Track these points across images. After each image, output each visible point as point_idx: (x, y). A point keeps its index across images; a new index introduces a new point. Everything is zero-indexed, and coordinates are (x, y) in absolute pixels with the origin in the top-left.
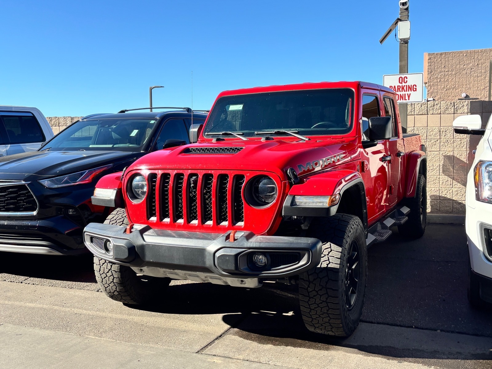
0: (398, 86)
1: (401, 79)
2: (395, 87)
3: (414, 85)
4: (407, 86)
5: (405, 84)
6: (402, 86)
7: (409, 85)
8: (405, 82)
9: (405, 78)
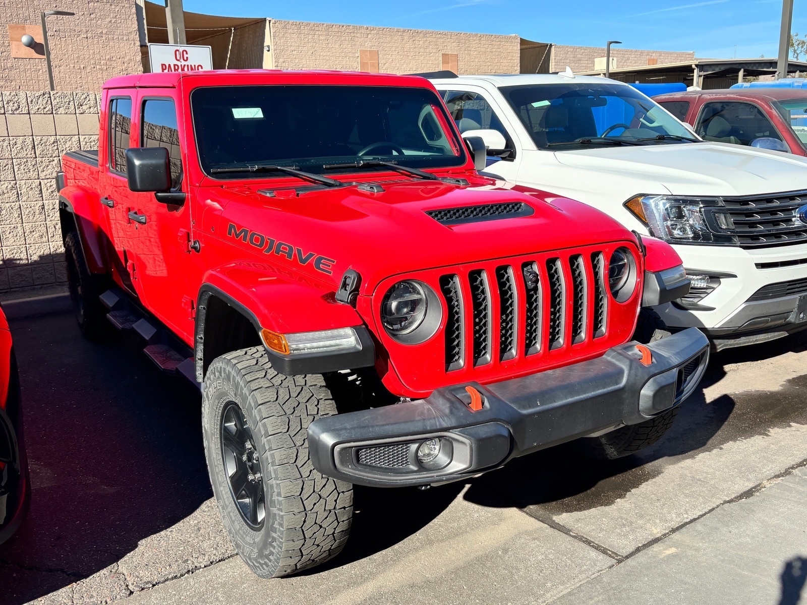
0: (175, 65)
1: (177, 52)
2: (169, 65)
3: (198, 66)
4: (188, 65)
5: (186, 63)
6: (181, 65)
7: (191, 66)
8: (185, 59)
9: (185, 53)
